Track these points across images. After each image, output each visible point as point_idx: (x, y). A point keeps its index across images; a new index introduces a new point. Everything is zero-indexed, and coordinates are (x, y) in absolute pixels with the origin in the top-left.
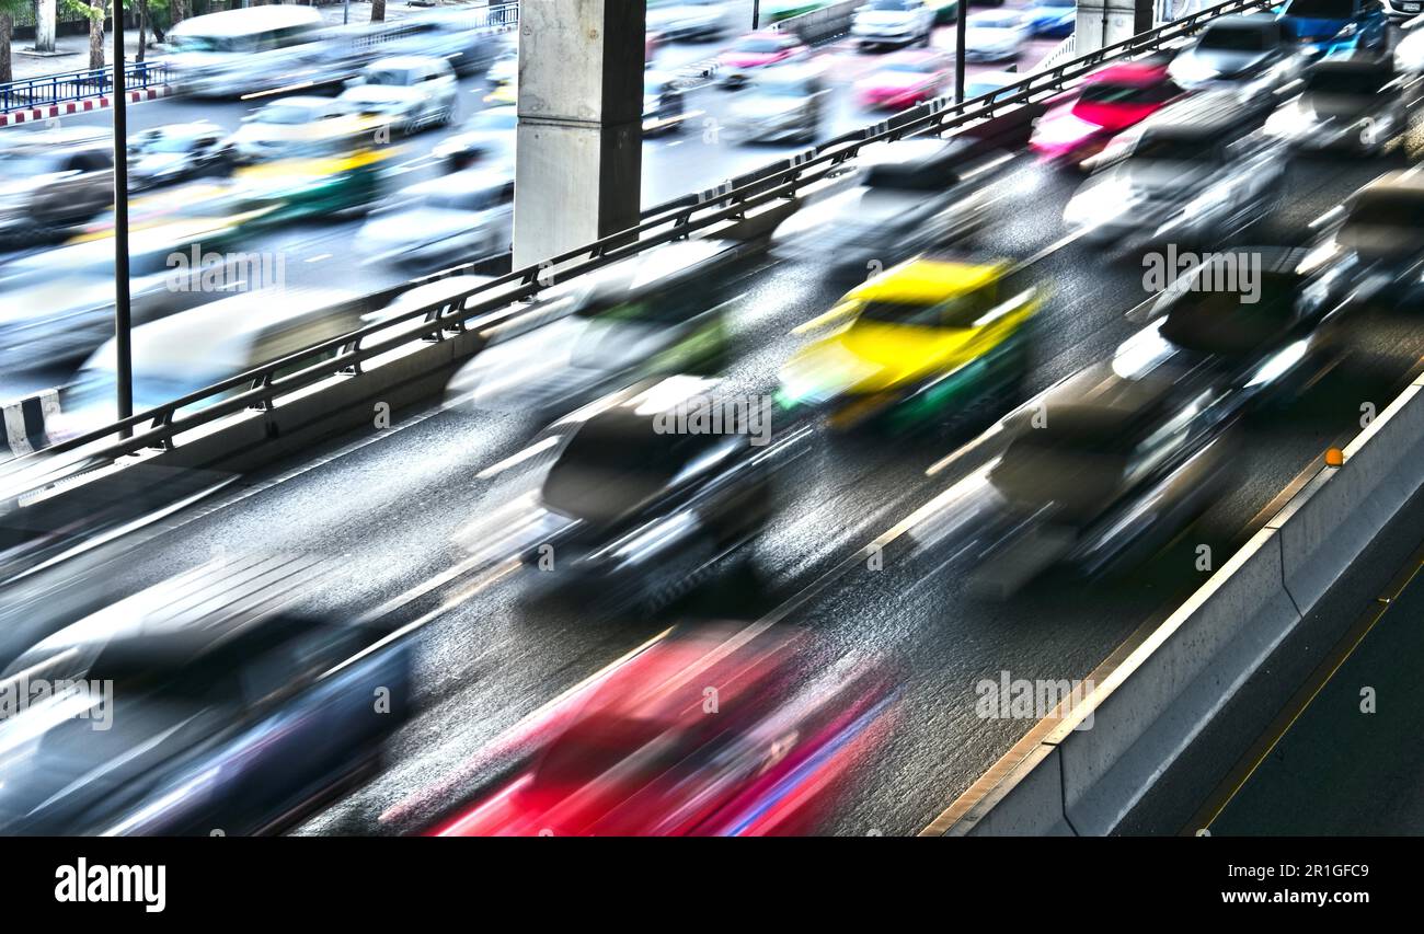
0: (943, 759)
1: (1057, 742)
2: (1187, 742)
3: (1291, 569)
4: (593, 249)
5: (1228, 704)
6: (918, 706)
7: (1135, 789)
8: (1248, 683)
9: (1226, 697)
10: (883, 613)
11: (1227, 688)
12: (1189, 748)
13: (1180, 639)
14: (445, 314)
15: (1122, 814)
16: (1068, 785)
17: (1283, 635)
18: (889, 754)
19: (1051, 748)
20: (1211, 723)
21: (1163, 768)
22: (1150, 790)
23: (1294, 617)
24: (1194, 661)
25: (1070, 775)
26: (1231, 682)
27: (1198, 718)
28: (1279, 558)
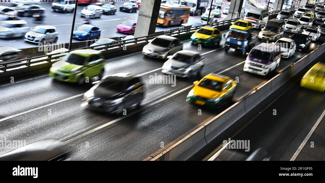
0: (187, 125)
1: (205, 125)
2: (225, 129)
3: (246, 105)
4: (147, 37)
5: (233, 124)
6: (185, 116)
7: (216, 135)
8: (236, 122)
9: (233, 123)
10: (182, 101)
11: (233, 122)
12: (225, 130)
13: (227, 113)
14: (122, 43)
15: (213, 138)
16: (206, 132)
17: (243, 115)
18: (179, 123)
19: (204, 126)
20: (230, 127)
21: (221, 132)
22: (219, 135)
23: (245, 113)
24: (229, 117)
25: (206, 130)
26: (234, 121)
27: (228, 125)
28: (244, 103)
